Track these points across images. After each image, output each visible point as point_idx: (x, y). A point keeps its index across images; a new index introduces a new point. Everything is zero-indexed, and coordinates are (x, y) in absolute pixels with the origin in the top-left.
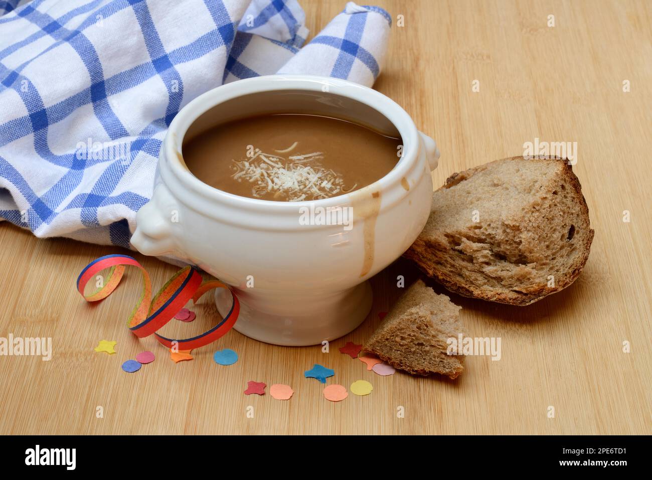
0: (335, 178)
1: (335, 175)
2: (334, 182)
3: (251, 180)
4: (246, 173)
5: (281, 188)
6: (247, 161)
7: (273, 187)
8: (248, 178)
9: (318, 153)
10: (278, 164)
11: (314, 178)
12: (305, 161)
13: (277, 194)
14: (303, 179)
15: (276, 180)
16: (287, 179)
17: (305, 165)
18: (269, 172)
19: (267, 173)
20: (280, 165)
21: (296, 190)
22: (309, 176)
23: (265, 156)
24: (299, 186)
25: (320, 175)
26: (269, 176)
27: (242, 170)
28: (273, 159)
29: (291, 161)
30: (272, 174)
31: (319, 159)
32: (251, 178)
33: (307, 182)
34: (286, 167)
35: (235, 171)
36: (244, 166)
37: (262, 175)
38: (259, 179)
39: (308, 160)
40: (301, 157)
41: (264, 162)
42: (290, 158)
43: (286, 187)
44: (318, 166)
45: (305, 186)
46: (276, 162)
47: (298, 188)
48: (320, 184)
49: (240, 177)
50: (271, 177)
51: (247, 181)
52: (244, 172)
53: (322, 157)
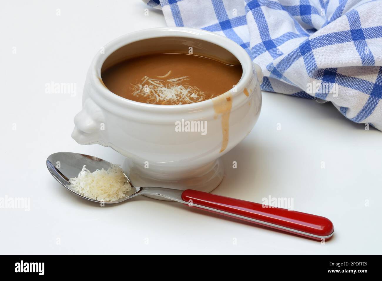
0: (199, 91)
1: (199, 90)
2: (199, 93)
3: (145, 96)
4: (141, 92)
5: (165, 99)
6: (140, 84)
7: (160, 99)
8: (143, 95)
9: (185, 77)
10: (160, 85)
11: (185, 92)
12: (178, 82)
13: (164, 102)
14: (178, 93)
15: (161, 94)
16: (169, 93)
17: (178, 84)
18: (156, 90)
19: (154, 90)
20: (162, 85)
21: (175, 100)
22: (182, 91)
23: (151, 80)
24: (177, 97)
25: (189, 90)
26: (156, 92)
27: (138, 90)
28: (157, 82)
29: (169, 83)
30: (158, 91)
31: (187, 80)
32: (144, 94)
33: (181, 95)
34: (166, 86)
35: (134, 91)
36: (139, 87)
37: (151, 92)
38: (150, 94)
39: (180, 81)
40: (175, 80)
41: (151, 84)
42: (168, 80)
43: (168, 99)
44: (186, 85)
45: (181, 98)
46: (159, 84)
47: (176, 98)
48: (190, 96)
49: (137, 94)
50: (158, 93)
51: (142, 96)
52: (139, 91)
53: (188, 79)
